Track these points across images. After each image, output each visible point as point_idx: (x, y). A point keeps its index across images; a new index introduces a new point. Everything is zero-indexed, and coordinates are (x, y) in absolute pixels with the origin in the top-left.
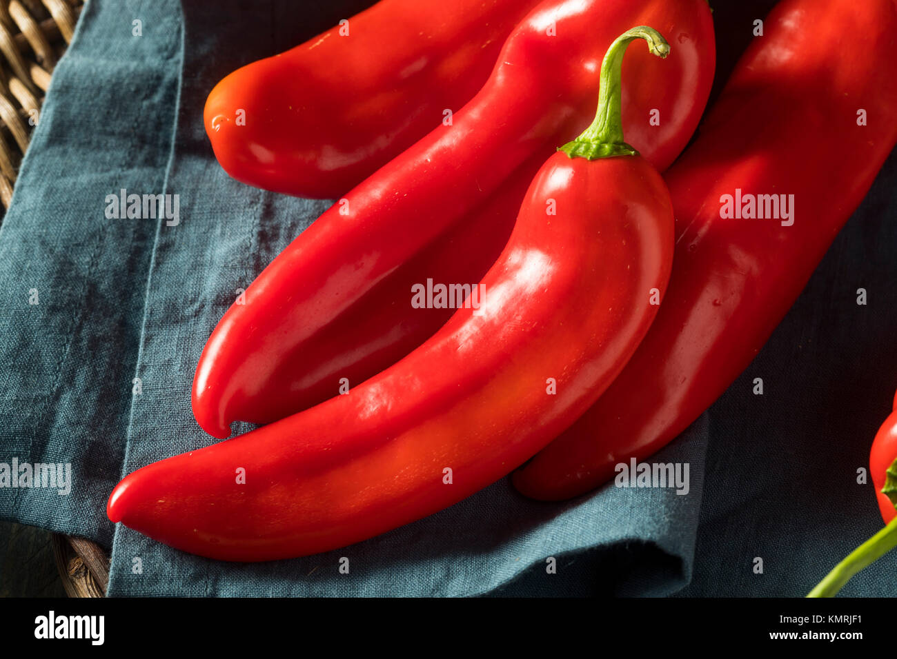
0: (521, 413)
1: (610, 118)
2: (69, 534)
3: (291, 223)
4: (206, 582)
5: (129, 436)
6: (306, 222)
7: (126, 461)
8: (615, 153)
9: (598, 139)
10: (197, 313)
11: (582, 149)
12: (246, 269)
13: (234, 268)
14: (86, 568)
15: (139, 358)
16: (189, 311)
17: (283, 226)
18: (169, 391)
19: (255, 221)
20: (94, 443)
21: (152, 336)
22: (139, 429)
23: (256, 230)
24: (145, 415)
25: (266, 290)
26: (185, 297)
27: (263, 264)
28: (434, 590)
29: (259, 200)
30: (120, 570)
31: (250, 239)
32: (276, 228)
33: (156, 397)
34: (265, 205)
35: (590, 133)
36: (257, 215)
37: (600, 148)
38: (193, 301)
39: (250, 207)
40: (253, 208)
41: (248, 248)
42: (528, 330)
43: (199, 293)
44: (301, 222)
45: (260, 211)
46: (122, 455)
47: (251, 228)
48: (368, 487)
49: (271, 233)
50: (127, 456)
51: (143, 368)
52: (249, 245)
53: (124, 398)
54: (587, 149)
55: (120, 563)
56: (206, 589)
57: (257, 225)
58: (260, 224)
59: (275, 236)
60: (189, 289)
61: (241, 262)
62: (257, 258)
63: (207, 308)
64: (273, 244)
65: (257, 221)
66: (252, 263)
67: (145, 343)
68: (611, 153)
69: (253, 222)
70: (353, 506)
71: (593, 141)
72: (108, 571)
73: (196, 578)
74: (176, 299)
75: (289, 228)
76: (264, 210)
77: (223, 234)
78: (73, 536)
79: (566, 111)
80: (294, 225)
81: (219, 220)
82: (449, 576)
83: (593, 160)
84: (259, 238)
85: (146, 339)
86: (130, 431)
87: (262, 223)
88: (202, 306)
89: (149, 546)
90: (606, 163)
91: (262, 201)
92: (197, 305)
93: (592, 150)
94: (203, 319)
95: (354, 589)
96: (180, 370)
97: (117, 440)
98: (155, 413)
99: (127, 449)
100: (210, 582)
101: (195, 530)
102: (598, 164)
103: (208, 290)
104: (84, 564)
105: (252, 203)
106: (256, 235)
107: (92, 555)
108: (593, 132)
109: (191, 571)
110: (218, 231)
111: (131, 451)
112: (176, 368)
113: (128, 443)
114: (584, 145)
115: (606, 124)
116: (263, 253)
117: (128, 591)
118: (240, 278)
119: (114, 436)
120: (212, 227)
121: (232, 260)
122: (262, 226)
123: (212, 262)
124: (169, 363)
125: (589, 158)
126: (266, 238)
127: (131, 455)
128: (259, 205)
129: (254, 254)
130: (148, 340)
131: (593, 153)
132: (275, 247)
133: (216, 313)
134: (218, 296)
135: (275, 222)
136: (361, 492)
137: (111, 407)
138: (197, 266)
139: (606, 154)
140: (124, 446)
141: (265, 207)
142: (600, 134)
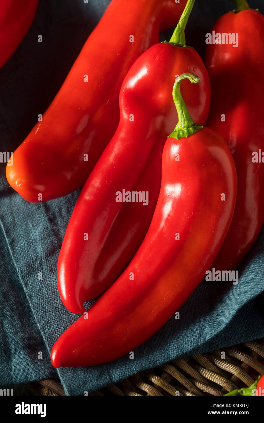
0: (203, 251)
1: (186, 116)
2: (38, 380)
3: (59, 209)
4: (105, 375)
5: (40, 328)
6: (64, 206)
7: (44, 339)
8: (196, 130)
9: (185, 127)
10: (41, 264)
11: (181, 134)
12: (51, 237)
13: (46, 238)
14: (51, 391)
15: (26, 293)
16: (37, 264)
17: (56, 212)
18: (46, 302)
19: (44, 215)
20: (28, 337)
21: (26, 282)
22: (42, 323)
23: (46, 219)
24: (42, 316)
25: (72, 244)
26: (32, 259)
27: (57, 232)
28: (199, 337)
29: (40, 205)
30: (69, 386)
31: (46, 224)
32: (54, 214)
33: (42, 307)
34: (44, 206)
35: (180, 125)
36: (43, 212)
37: (188, 131)
38: (36, 260)
39: (38, 210)
40: (40, 210)
41: (47, 228)
42: (191, 217)
43: (37, 255)
44: (62, 207)
45: (44, 209)
46: (42, 337)
47: (44, 218)
48: (155, 308)
49: (53, 217)
50: (44, 337)
51: (30, 297)
52: (47, 226)
53: (28, 312)
54: (183, 133)
55: (67, 384)
56: (107, 378)
57: (45, 216)
58: (46, 215)
59: (55, 218)
60: (32, 255)
61: (48, 235)
62: (53, 230)
63: (44, 260)
64: (56, 221)
65: (45, 214)
66: (52, 233)
67: (25, 286)
68: (194, 131)
69: (43, 216)
70: (152, 318)
71: (183, 128)
72: (63, 389)
73: (100, 375)
74: (29, 262)
75: (59, 212)
76: (45, 208)
77: (33, 226)
78: (40, 380)
79: (160, 119)
80: (60, 209)
81: (29, 221)
82: (202, 329)
83: (188, 137)
84: (49, 221)
85: (25, 284)
86: (39, 326)
87: (47, 215)
88: (41, 260)
89: (74, 371)
90: (194, 136)
91: (42, 205)
92: (39, 261)
93: (186, 133)
94: (44, 266)
95: (166, 351)
96: (46, 291)
97: (36, 332)
98: (45, 314)
99: (42, 334)
100: (106, 374)
101: (93, 357)
102: (191, 138)
103: (40, 253)
104: (49, 389)
105: (38, 207)
106: (47, 221)
107: (52, 385)
108: (181, 125)
109: (97, 374)
110: (31, 226)
111: (44, 334)
112: (44, 291)
113: (41, 331)
114: (181, 132)
115: (186, 120)
116: (55, 227)
117: (77, 393)
118: (51, 242)
119: (34, 331)
120: (27, 224)
121: (44, 236)
122: (48, 215)
123: (35, 240)
124: (40, 290)
125: (186, 137)
126: (52, 220)
127: (45, 336)
128: (42, 207)
129: (51, 229)
130: (26, 284)
131: (187, 134)
132: (57, 222)
133: (48, 260)
134: (46, 253)
135: (52, 212)
136: (153, 311)
137: (25, 319)
138: (30, 244)
139: (192, 132)
140: (40, 333)
141: (45, 207)
142: (185, 124)
